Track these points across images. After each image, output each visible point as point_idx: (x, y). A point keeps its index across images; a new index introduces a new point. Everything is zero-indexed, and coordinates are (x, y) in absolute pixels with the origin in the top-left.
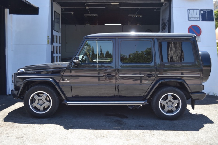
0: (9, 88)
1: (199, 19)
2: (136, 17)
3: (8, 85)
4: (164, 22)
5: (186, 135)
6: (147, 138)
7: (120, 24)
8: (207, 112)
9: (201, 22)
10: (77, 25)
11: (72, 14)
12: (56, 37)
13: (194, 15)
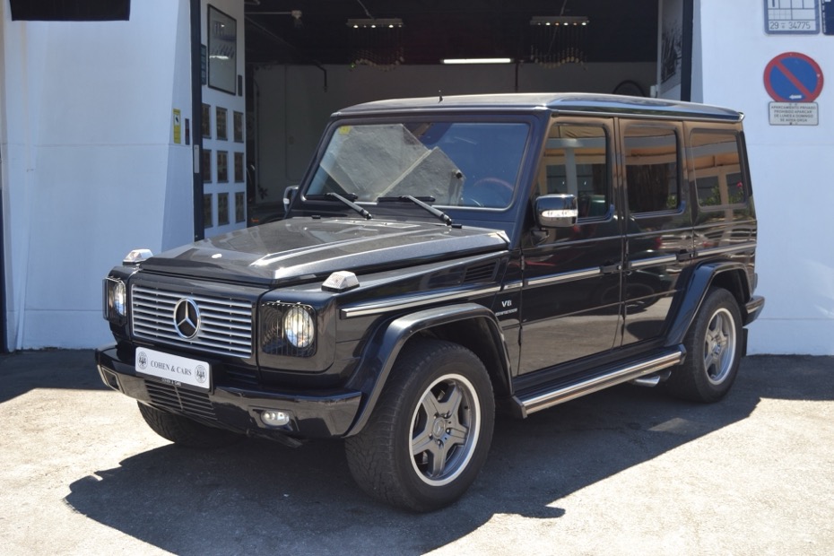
0: (16, 325)
1: (813, 28)
2: (561, 26)
3: (12, 311)
4: (671, 44)
5: (693, 529)
6: (514, 541)
7: (507, 60)
8: (824, 429)
9: (821, 37)
10: (327, 67)
11: (294, 18)
12: (218, 113)
13: (791, 9)
